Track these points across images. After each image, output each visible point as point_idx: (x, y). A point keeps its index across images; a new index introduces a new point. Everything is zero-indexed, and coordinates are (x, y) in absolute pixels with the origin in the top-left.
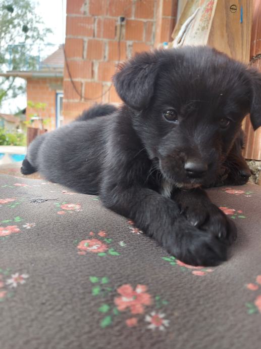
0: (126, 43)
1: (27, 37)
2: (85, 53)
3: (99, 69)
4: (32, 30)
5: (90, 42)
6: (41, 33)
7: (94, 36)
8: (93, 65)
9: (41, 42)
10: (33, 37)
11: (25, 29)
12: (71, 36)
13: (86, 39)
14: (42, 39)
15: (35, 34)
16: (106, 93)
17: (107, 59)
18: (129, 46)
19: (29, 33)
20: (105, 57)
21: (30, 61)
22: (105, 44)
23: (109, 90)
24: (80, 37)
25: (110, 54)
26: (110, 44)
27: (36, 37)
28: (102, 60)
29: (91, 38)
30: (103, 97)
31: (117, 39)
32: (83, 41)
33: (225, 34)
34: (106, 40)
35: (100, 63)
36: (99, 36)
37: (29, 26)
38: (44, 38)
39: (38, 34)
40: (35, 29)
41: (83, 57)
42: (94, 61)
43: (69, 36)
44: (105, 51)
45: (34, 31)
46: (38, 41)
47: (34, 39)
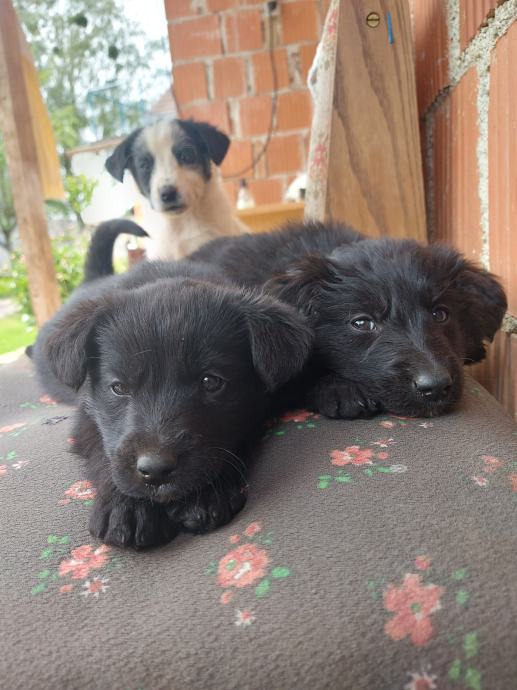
0: (285, 51)
1: (119, 68)
2: (212, 89)
3: (242, 113)
4: (125, 52)
5: (217, 66)
6: (143, 53)
7: (223, 52)
8: (228, 109)
9: (146, 71)
10: (129, 64)
11: (113, 53)
12: (181, 62)
13: (209, 61)
14: (146, 66)
15: (132, 58)
16: (259, 156)
17: (253, 91)
18: (294, 55)
19: (121, 59)
20: (249, 88)
21: (131, 113)
22: (247, 61)
23: (265, 150)
24: (197, 60)
25: (257, 80)
26: (257, 59)
27: (135, 63)
28: (244, 96)
29: (219, 57)
30: (256, 167)
31: (266, 46)
32: (204, 66)
33: (365, 71)
34: (247, 54)
35: (241, 102)
36: (232, 50)
37: (119, 45)
38: (150, 63)
39: (138, 57)
40: (131, 49)
41: (208, 96)
42: (231, 100)
43: (177, 63)
44: (247, 76)
45: (129, 52)
46: (140, 71)
47: (131, 70)
